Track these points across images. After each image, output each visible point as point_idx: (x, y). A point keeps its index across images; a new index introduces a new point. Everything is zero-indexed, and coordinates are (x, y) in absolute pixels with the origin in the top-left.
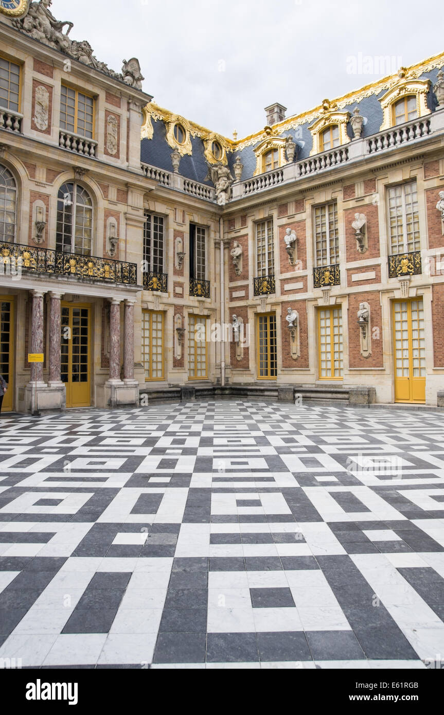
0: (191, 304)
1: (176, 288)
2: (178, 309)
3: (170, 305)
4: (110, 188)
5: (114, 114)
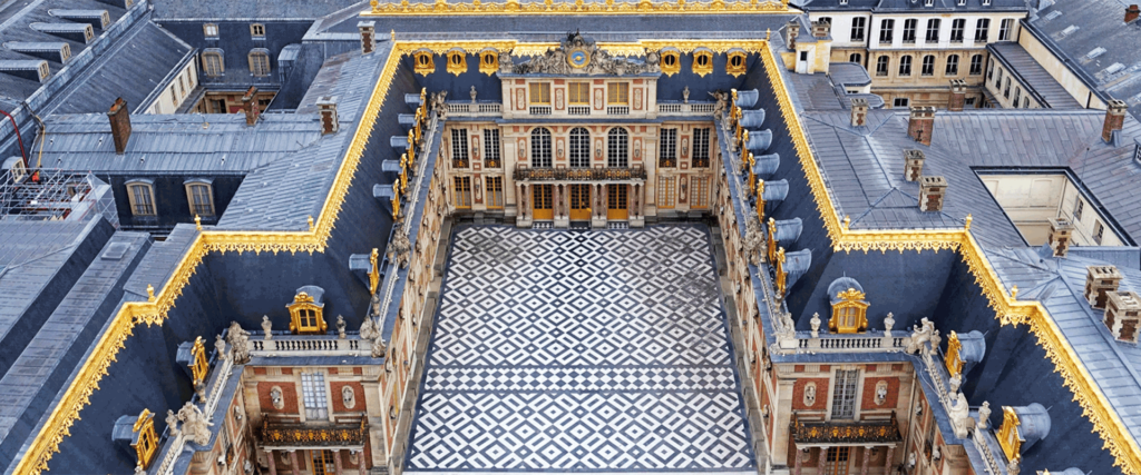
0: (693, 172)
1: (682, 165)
2: (684, 175)
3: (678, 173)
5: (638, 88)
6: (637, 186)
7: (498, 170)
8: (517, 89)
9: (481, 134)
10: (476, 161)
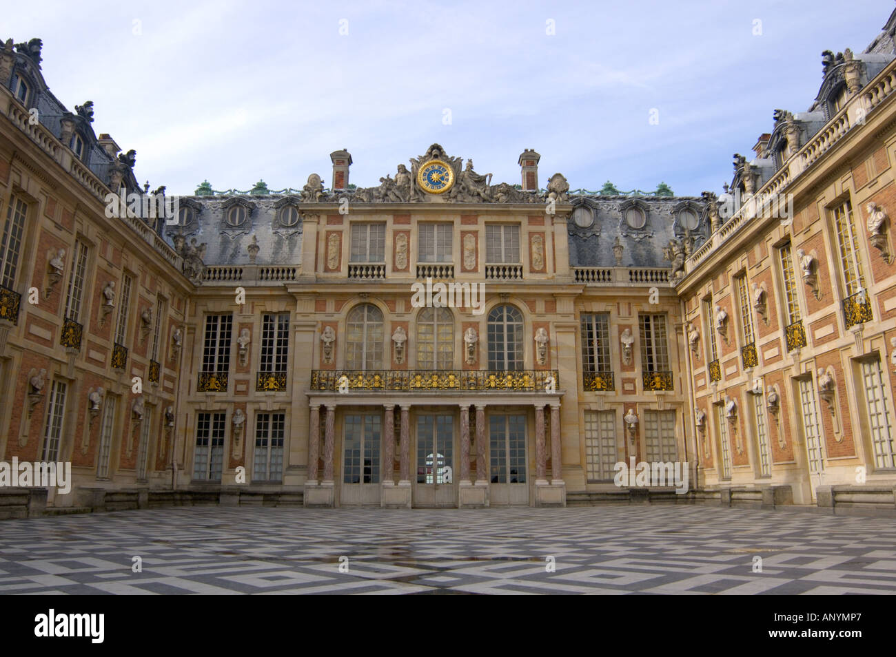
0: (647, 400)
1: (625, 385)
2: (628, 406)
3: (619, 403)
4: (537, 302)
5: (537, 233)
6: (547, 409)
8: (329, 233)
9: (258, 321)
10: (241, 376)
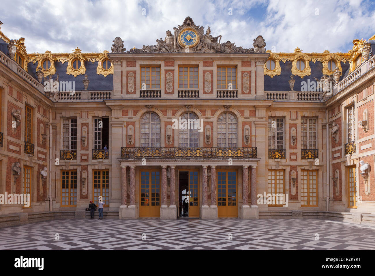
0: (303, 164)
1: (292, 156)
2: (294, 168)
3: (287, 166)
4: (245, 111)
5: (247, 71)
6: (250, 168)
7: (106, 161)
8: (128, 72)
9: (90, 121)
10: (83, 152)
